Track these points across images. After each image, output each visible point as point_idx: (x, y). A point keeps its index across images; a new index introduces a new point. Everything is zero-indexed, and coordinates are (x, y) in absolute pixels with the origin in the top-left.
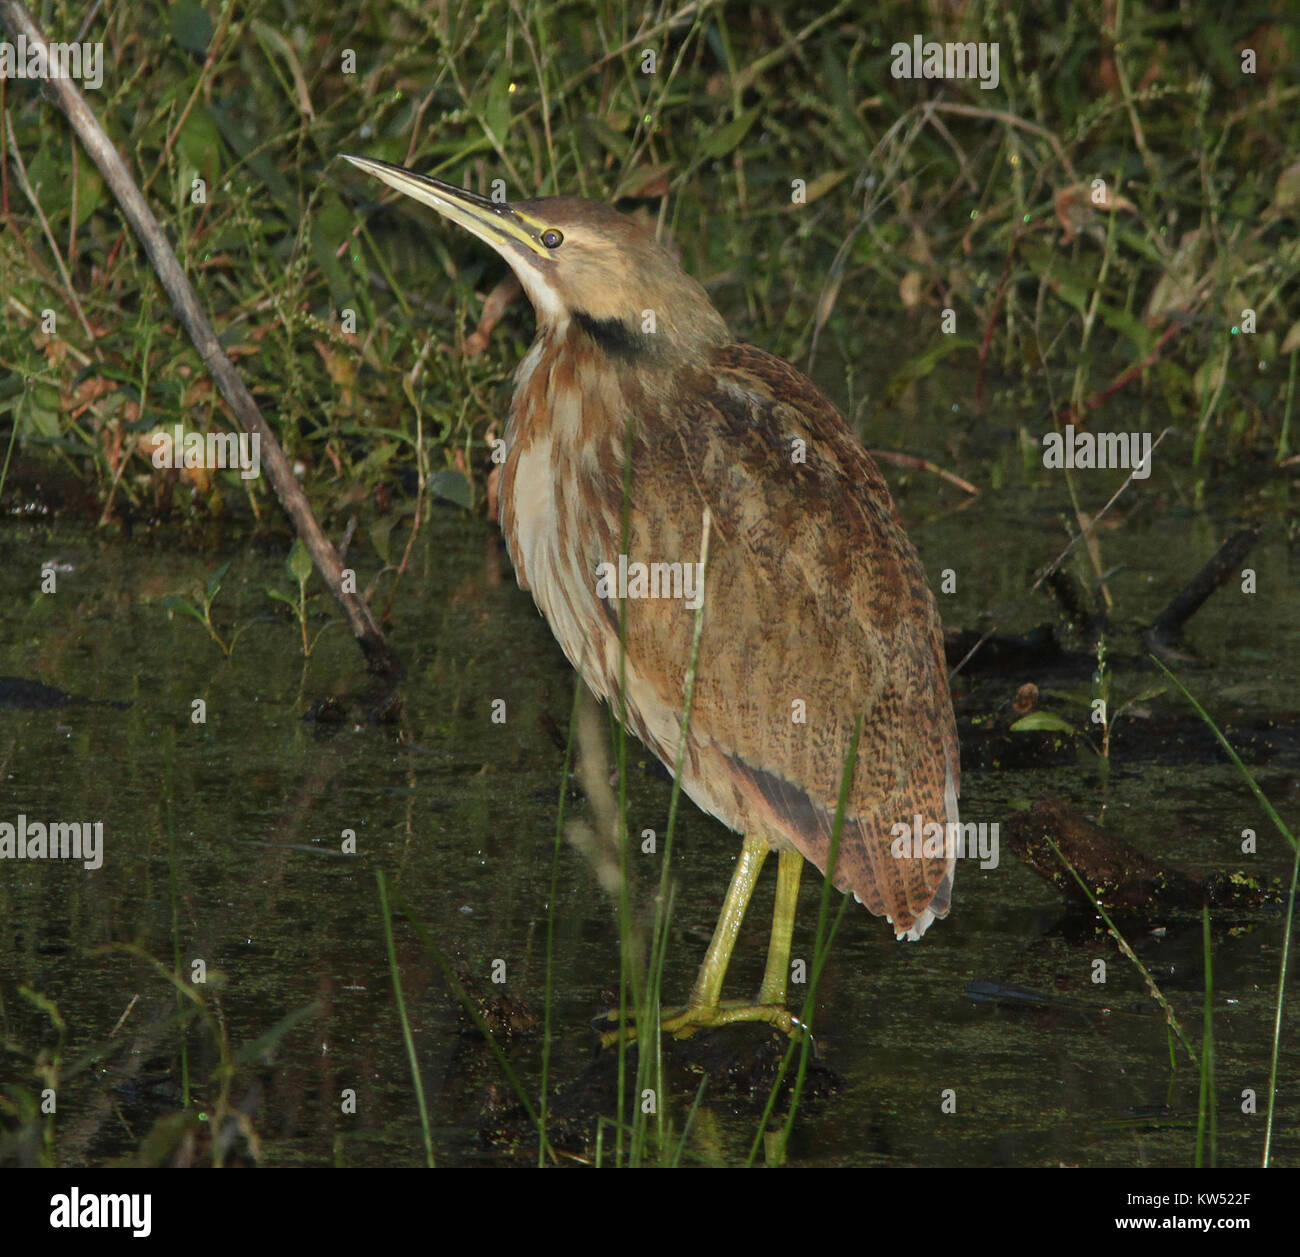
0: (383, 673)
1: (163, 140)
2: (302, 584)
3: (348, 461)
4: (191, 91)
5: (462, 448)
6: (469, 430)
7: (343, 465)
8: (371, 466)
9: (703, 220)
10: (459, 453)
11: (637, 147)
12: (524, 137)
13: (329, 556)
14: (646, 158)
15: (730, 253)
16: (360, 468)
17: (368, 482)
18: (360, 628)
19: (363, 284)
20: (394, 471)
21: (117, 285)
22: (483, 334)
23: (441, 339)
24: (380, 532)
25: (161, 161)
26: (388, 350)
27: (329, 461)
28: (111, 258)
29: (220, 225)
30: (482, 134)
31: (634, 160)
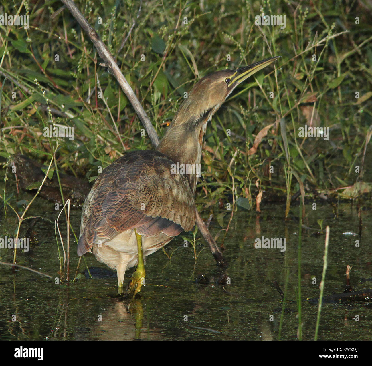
0: (222, 266)
1: (149, 83)
2: (194, 236)
3: (210, 192)
4: (158, 66)
5: (248, 186)
6: (250, 181)
7: (208, 193)
8: (218, 193)
9: (328, 107)
10: (247, 189)
11: (306, 87)
12: (268, 82)
13: (204, 227)
14: (309, 89)
15: (337, 118)
16: (214, 194)
17: (216, 199)
18: (213, 250)
19: (215, 131)
20: (226, 195)
21: (133, 130)
22: (255, 148)
23: (241, 150)
24: (220, 218)
25: (149, 91)
26: (224, 153)
27: (204, 192)
28: (131, 122)
29: (168, 111)
30: (255, 81)
31: (305, 91)
